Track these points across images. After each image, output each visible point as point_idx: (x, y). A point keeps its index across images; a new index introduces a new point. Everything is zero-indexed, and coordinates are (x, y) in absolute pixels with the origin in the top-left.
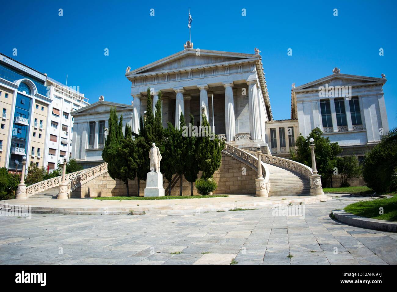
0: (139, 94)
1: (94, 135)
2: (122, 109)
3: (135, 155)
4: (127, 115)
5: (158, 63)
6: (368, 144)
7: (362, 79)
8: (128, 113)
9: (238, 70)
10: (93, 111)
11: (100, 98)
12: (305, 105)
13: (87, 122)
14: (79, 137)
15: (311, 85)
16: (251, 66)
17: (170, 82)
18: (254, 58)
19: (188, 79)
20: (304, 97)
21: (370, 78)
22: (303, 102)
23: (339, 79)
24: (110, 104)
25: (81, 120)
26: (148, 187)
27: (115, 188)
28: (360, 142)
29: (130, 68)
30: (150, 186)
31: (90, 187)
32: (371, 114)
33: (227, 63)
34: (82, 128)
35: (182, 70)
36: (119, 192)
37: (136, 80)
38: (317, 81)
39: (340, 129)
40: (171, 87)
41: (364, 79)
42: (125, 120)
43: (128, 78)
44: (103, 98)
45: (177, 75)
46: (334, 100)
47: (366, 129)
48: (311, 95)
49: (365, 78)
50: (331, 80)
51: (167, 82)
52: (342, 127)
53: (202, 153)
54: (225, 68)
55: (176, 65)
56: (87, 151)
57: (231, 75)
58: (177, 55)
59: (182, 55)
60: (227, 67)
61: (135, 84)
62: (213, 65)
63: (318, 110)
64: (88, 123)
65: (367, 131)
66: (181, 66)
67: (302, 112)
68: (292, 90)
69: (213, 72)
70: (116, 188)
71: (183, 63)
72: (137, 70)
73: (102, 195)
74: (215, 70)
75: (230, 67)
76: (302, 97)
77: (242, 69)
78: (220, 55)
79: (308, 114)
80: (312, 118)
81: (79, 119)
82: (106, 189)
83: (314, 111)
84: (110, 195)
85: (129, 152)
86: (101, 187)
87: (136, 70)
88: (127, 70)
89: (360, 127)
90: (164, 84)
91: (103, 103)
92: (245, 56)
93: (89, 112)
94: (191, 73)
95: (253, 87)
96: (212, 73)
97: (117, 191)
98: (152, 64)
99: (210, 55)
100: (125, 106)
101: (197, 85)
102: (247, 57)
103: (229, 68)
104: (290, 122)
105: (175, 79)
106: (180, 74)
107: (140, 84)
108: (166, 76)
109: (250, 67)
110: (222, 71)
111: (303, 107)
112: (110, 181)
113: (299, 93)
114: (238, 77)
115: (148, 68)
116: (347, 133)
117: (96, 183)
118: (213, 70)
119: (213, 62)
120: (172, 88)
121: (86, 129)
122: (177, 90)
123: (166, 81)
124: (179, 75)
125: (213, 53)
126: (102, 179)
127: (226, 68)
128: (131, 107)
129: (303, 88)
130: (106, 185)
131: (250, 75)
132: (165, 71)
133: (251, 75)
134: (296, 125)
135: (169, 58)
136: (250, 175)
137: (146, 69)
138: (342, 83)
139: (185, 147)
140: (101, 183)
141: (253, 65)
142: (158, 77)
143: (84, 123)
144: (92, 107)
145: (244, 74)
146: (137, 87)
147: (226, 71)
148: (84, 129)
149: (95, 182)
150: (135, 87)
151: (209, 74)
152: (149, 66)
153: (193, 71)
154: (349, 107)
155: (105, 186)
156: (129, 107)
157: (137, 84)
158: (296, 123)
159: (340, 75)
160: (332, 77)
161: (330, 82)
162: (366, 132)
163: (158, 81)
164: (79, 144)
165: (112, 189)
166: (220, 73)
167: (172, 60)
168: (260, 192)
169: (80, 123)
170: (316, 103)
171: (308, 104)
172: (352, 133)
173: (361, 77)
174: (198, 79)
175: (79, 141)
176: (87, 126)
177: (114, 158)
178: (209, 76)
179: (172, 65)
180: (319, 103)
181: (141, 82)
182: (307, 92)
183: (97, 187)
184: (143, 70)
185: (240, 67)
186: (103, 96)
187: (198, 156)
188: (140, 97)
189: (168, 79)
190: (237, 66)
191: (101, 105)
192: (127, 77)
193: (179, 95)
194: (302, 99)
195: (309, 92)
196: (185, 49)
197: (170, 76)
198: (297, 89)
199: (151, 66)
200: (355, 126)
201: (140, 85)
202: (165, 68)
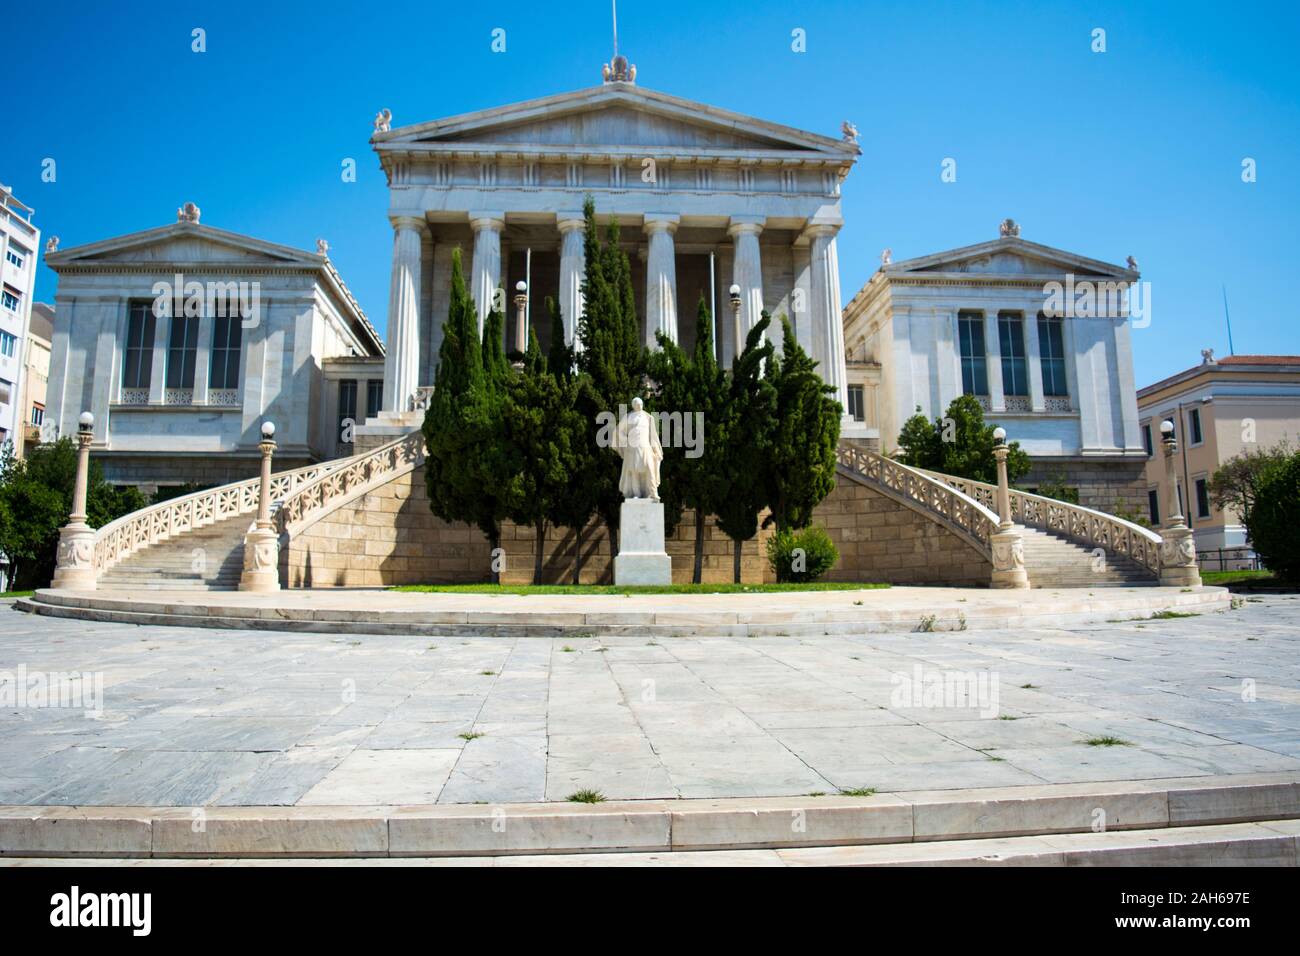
0: (423, 216)
1: (151, 352)
2: (279, 264)
3: (565, 434)
4: (296, 289)
5: (503, 114)
6: (1084, 453)
7: (1078, 264)
8: (300, 281)
9: (783, 182)
10: (148, 256)
11: (181, 213)
12: (914, 320)
13: (121, 300)
14: (83, 355)
15: (937, 262)
16: (824, 176)
17: (542, 188)
18: (839, 152)
19: (609, 186)
20: (914, 297)
21: (1098, 263)
22: (910, 311)
23: (1013, 254)
24: (226, 240)
25: (90, 286)
26: (628, 549)
27: (395, 556)
28: (1063, 446)
29: (391, 117)
30: (636, 548)
31: (311, 550)
32: (1093, 367)
33: (751, 155)
34: (97, 319)
35: (596, 153)
36: (409, 568)
37: (411, 163)
38: (954, 253)
39: (1010, 405)
40: (548, 208)
41: (1084, 266)
42: (285, 305)
43: (375, 150)
44: (198, 211)
45: (571, 168)
46: (996, 316)
47: (1078, 410)
48: (935, 292)
49: (1087, 263)
50: (993, 255)
51: (530, 188)
52: (1015, 398)
53: (795, 444)
54: (739, 170)
55: (565, 132)
56: (116, 411)
57: (759, 197)
58: (577, 99)
59: (595, 100)
60: (746, 169)
61: (407, 177)
62: (705, 154)
63: (952, 344)
64: (125, 304)
65: (1082, 418)
66: (585, 138)
67: (907, 343)
68: (881, 271)
69: (698, 175)
70: (398, 554)
71: (593, 128)
72: (421, 129)
73: (350, 580)
74: (706, 171)
75: (756, 170)
76: (906, 297)
77: (795, 183)
78: (730, 124)
79: (922, 351)
80: (933, 365)
81: (81, 282)
82: (361, 557)
83: (941, 345)
84: (376, 578)
85: (542, 424)
86: (348, 551)
87: (417, 128)
88: (378, 121)
89: (1062, 405)
90: (520, 193)
91: (196, 233)
92: (813, 142)
93: (127, 259)
94: (620, 169)
95: (829, 247)
96: (695, 182)
97: (401, 565)
98: (480, 116)
99: (696, 120)
100: (292, 254)
101: (642, 213)
102: (819, 147)
103: (755, 172)
104: (855, 369)
105: (560, 182)
106: (583, 165)
107: (425, 179)
108: (528, 167)
109: (821, 181)
110: (731, 179)
111: (910, 326)
112: (376, 530)
113: (901, 281)
114: (784, 208)
115: (465, 127)
116: (1028, 418)
117: (330, 532)
118: (700, 171)
119: (698, 142)
120: (552, 210)
121: (114, 325)
122: (568, 220)
123: (529, 182)
124: (577, 170)
125: (706, 112)
126: (351, 520)
127: (743, 172)
128: (315, 261)
129: (916, 267)
130: (362, 540)
131: (821, 204)
132: (530, 148)
133: (823, 207)
134: (873, 381)
135: (548, 105)
136: (893, 525)
137: (456, 129)
138: (1021, 267)
139: (736, 421)
140: (347, 534)
141: (830, 176)
142: (497, 163)
143: (103, 299)
144: (145, 241)
145: (802, 198)
146: (415, 191)
147: (744, 180)
148: (106, 326)
149: (327, 531)
150: (405, 189)
151: (683, 183)
152: (467, 120)
153: (630, 165)
154: (1037, 340)
155: (359, 546)
156: (307, 258)
157: (414, 179)
158: (872, 374)
159: (1021, 242)
160: (997, 245)
161: (987, 261)
162: (1079, 418)
163: (497, 180)
164: (82, 382)
165: (382, 559)
166: (722, 185)
167: (553, 114)
168: (1012, 575)
169: (83, 300)
170: (948, 319)
171: (924, 319)
172: (1041, 418)
173: (1076, 258)
174: (646, 195)
175: (82, 372)
176: (118, 314)
177: (483, 443)
178: (685, 189)
179: (550, 129)
180: (956, 320)
181: (430, 173)
182: (923, 282)
183: (335, 550)
184: (442, 132)
185: (789, 174)
186: (195, 208)
187: (784, 453)
188: (421, 227)
189: (537, 176)
190: (780, 171)
191: (187, 237)
192: (380, 146)
193: (577, 240)
194: (906, 302)
195: (928, 281)
196: (605, 83)
197: (546, 169)
198: (898, 269)
199: (476, 121)
200: (1049, 398)
201: (425, 185)
202: (524, 136)
